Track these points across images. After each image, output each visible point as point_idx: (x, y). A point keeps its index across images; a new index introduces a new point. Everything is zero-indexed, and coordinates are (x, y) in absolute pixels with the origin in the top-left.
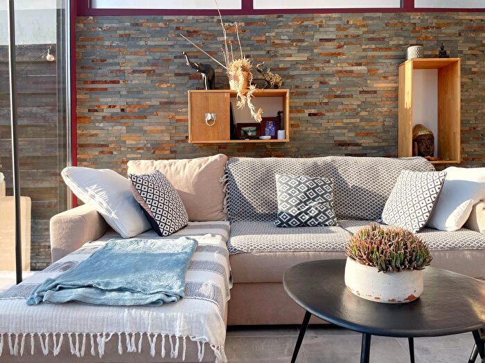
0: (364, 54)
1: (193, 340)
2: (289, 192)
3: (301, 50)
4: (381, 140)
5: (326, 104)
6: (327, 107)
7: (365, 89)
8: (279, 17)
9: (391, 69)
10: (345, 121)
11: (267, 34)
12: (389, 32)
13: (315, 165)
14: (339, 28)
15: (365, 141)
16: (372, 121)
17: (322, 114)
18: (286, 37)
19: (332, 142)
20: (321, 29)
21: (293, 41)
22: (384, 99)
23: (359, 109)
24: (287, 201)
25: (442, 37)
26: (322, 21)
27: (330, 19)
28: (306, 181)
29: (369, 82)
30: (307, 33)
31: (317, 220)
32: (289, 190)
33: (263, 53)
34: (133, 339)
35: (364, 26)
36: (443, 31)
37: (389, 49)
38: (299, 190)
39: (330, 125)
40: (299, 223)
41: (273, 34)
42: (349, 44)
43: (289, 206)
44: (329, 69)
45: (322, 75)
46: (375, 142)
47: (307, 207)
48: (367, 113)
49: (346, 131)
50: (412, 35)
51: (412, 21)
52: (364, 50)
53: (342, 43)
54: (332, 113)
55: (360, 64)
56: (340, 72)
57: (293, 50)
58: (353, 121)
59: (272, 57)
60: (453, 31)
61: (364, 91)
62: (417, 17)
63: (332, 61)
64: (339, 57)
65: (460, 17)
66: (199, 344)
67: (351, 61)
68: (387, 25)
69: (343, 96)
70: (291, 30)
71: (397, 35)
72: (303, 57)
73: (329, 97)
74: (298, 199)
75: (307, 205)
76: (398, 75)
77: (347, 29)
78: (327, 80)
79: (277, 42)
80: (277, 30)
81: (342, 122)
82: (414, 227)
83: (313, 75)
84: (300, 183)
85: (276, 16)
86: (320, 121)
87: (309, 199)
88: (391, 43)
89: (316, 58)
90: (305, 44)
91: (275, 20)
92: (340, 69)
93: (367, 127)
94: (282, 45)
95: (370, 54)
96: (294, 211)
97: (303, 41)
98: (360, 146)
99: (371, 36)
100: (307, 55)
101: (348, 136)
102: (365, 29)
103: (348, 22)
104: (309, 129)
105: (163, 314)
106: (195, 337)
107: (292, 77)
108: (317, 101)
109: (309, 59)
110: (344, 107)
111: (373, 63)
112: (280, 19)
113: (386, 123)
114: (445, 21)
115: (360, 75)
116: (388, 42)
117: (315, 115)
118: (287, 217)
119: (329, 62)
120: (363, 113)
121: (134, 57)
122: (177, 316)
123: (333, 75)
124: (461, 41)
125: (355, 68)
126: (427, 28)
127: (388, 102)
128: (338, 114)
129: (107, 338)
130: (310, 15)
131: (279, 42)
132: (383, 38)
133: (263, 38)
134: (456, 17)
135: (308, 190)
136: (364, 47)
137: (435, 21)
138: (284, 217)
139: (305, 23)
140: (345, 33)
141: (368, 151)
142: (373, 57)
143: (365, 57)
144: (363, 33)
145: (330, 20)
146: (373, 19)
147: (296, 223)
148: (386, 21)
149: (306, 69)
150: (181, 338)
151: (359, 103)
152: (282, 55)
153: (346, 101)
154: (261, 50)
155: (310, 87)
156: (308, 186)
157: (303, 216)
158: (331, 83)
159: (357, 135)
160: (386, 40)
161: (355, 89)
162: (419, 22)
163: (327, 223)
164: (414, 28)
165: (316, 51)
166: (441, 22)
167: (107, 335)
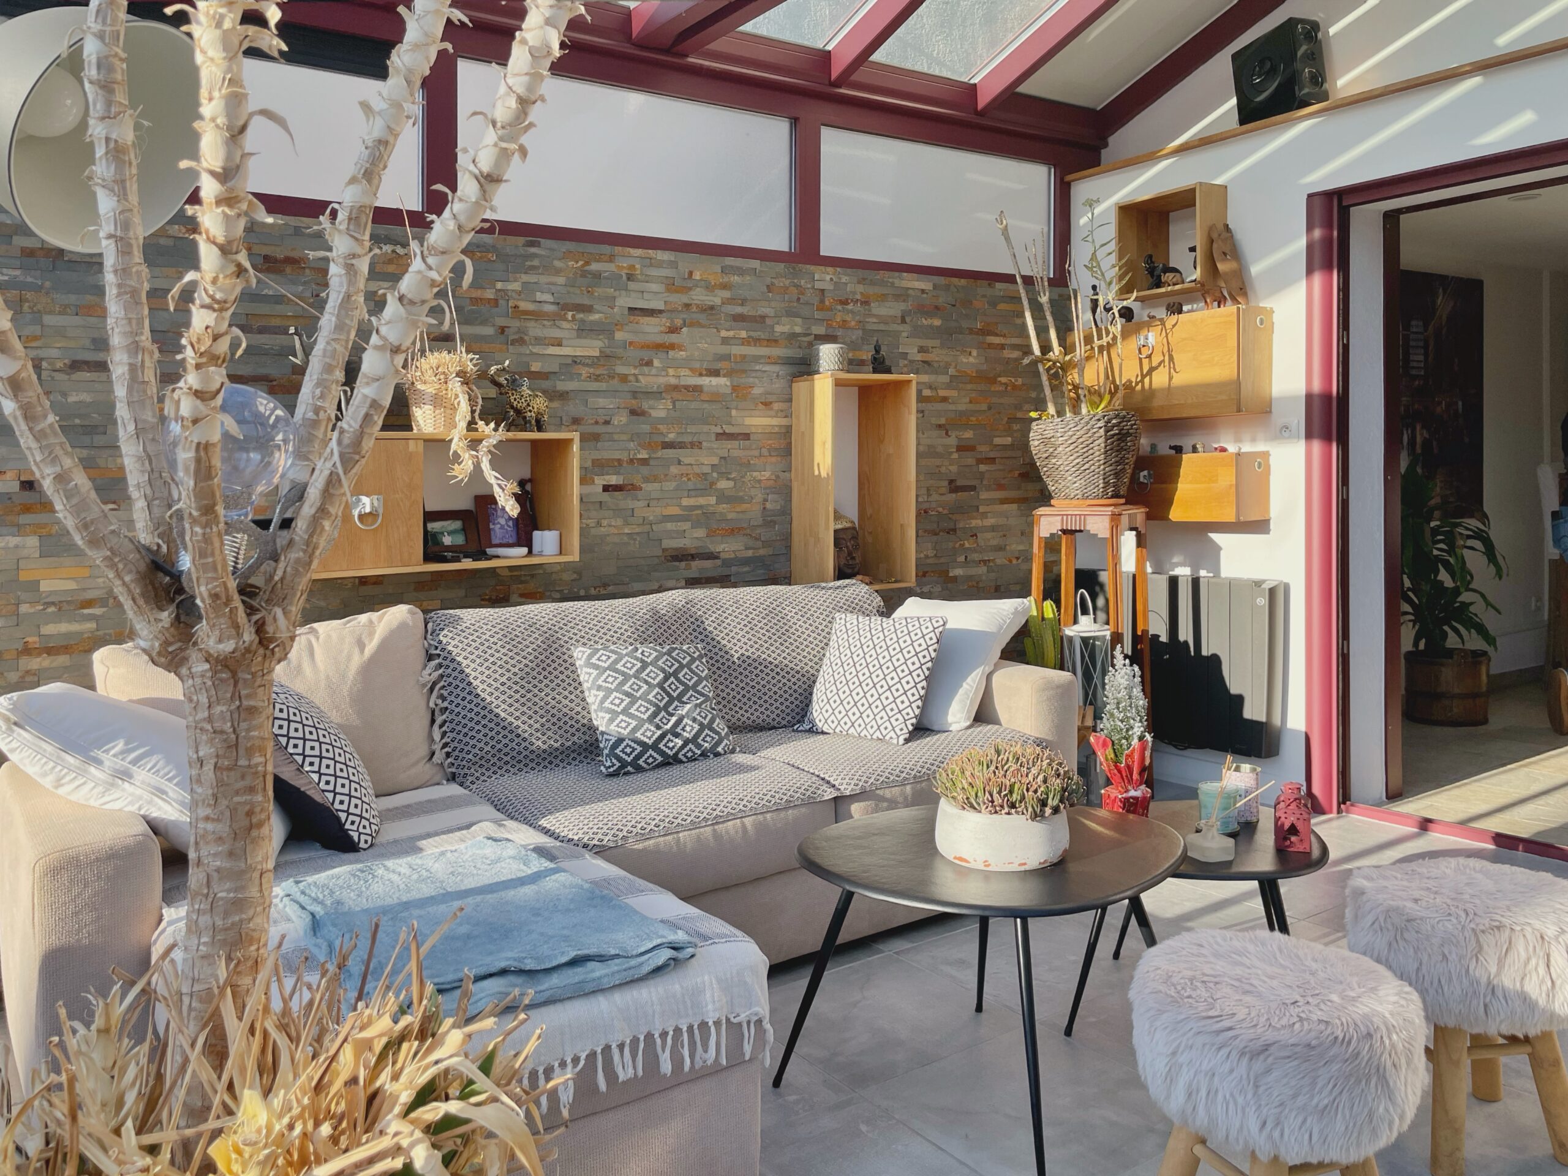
0: (723, 350)
1: (735, 1021)
2: (626, 688)
3: (584, 331)
4: (759, 544)
5: (644, 462)
6: (645, 470)
7: (728, 429)
8: (532, 244)
9: (779, 385)
10: (685, 502)
11: (499, 285)
12: (773, 304)
13: (656, 616)
14: (671, 286)
15: (729, 548)
16: (740, 500)
17: (634, 488)
18: (548, 297)
19: (660, 553)
20: (632, 285)
21: (565, 307)
22: (765, 452)
23: (715, 475)
24: (625, 711)
25: (872, 324)
26: (632, 267)
27: (652, 263)
28: (657, 659)
29: (734, 412)
30: (598, 291)
31: (699, 746)
32: (622, 683)
33: (489, 331)
34: (627, 1050)
35: (724, 287)
36: (875, 311)
37: (772, 342)
38: (646, 682)
39: (651, 514)
40: (660, 759)
41: (516, 286)
42: (692, 325)
43: (634, 723)
44: (650, 380)
45: (635, 394)
46: (747, 549)
47: (674, 719)
48: (731, 484)
49: (686, 526)
50: (817, 315)
51: (818, 285)
52: (725, 341)
53: (678, 322)
54: (657, 485)
55: (715, 373)
56: (676, 388)
57: (565, 329)
58: (702, 501)
59: (513, 342)
60: (892, 312)
61: (724, 434)
62: (828, 278)
63: (656, 363)
64: (671, 353)
65: (905, 284)
66: (745, 1026)
67: (697, 365)
68: (769, 288)
69: (681, 445)
70: (561, 280)
71: (791, 314)
72: (590, 348)
73: (649, 446)
74: (650, 702)
75: (672, 715)
76: (790, 400)
77: (690, 289)
78: (645, 406)
79: (524, 305)
80: (525, 278)
81: (680, 506)
82: (899, 733)
83: (615, 392)
84: (645, 664)
85: (521, 240)
86: (631, 504)
87: (672, 700)
88: (778, 329)
89: (620, 352)
90: (596, 317)
91: (522, 251)
92: (673, 381)
93: (730, 516)
94: (537, 316)
95: (737, 350)
96: (648, 734)
97: (589, 309)
98: (717, 558)
99: (739, 310)
100: (599, 344)
101: (692, 537)
102: (727, 294)
103: (691, 273)
104: (605, 523)
105: (677, 986)
106: (738, 1015)
107: (563, 396)
108: (624, 456)
109: (606, 357)
110: (683, 469)
111: (744, 371)
112: (533, 250)
113: (769, 506)
114: (878, 290)
115: (716, 398)
116: (772, 327)
117: (617, 488)
118: (634, 750)
119: (649, 363)
120: (723, 484)
121: (77, 320)
122: (704, 983)
123: (658, 395)
124: (905, 334)
125: (706, 381)
126: (845, 302)
127: (774, 459)
128: (670, 485)
129: (575, 1066)
130: (606, 249)
131: (530, 307)
132: (763, 318)
133: (489, 294)
134: (897, 283)
135: (666, 679)
136: (724, 333)
137: (860, 288)
138: (628, 750)
139: (594, 267)
140: (685, 299)
141: (734, 569)
142: (744, 357)
143: (727, 357)
144: (723, 303)
145: (651, 265)
146: (741, 272)
147: (655, 759)
148: (768, 281)
149: (598, 378)
150: (717, 1023)
151: (715, 461)
152: (539, 341)
153: (688, 457)
154: (484, 322)
155: (607, 423)
156: (663, 670)
157: (670, 740)
158: (654, 413)
159: (711, 534)
160: (768, 321)
161: (706, 428)
162: (832, 287)
163: (720, 749)
164: (822, 301)
165: (619, 336)
166: (871, 290)
167: (576, 1060)
